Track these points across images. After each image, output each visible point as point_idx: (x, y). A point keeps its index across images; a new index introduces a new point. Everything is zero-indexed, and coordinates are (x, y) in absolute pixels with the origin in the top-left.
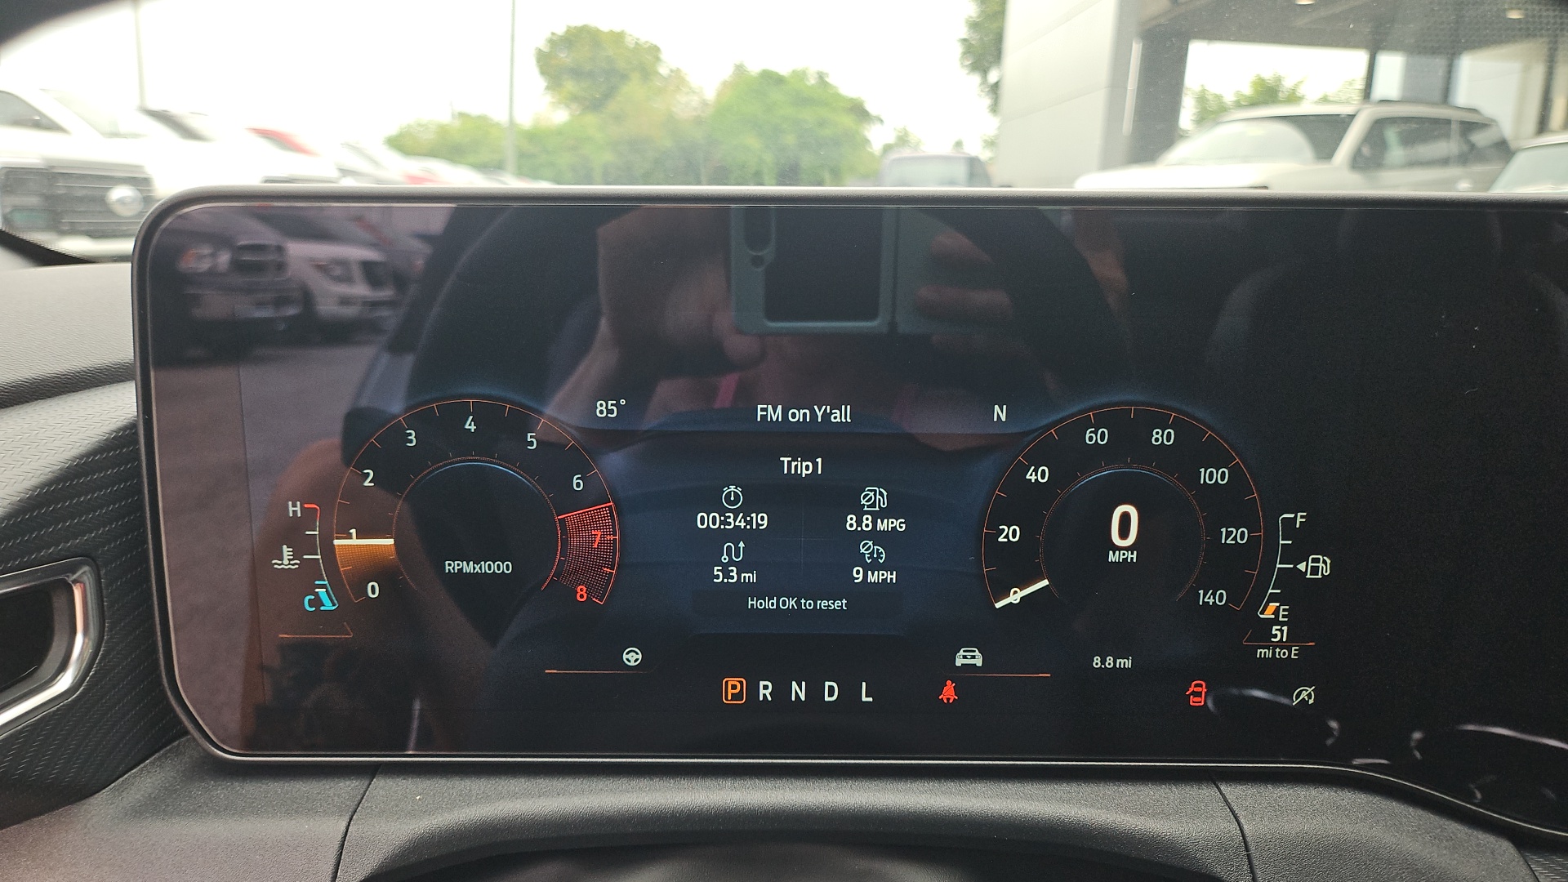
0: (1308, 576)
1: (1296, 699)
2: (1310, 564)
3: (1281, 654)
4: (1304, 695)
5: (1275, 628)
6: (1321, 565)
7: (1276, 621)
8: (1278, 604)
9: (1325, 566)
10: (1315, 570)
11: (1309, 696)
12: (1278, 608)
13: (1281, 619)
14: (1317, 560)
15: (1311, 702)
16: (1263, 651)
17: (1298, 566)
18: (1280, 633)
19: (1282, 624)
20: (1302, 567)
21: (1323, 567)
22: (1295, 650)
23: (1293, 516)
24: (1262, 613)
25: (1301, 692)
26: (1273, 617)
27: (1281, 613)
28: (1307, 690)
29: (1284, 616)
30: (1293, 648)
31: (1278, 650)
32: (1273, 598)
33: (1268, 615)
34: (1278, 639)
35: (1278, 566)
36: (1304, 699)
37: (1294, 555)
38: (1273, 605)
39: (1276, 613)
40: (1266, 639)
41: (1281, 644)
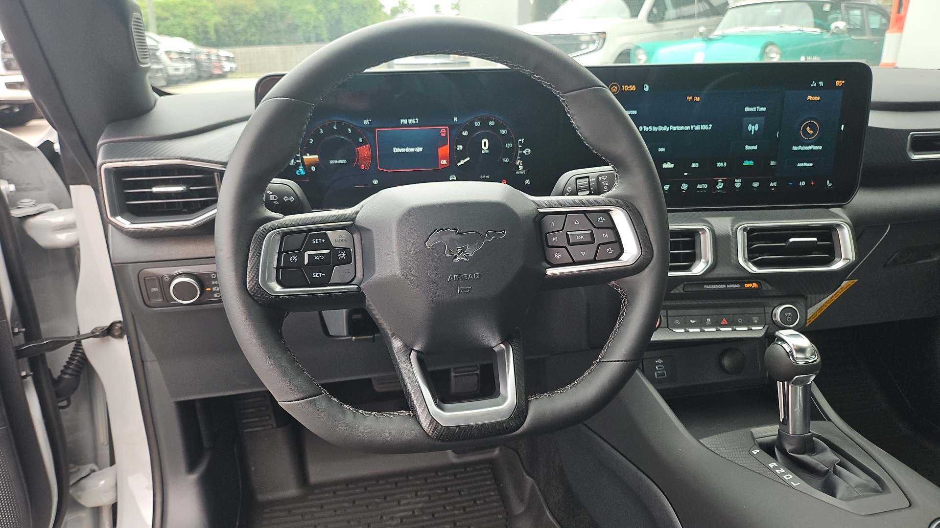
0: (526, 154)
3: (522, 172)
5: (520, 166)
14: (527, 150)
16: (517, 172)
18: (521, 168)
20: (524, 152)
21: (528, 152)
23: (521, 140)
30: (524, 171)
32: (519, 159)
33: (518, 164)
35: (519, 152)
37: (522, 149)
38: (519, 161)
39: (520, 163)
40: (518, 169)
41: (521, 170)
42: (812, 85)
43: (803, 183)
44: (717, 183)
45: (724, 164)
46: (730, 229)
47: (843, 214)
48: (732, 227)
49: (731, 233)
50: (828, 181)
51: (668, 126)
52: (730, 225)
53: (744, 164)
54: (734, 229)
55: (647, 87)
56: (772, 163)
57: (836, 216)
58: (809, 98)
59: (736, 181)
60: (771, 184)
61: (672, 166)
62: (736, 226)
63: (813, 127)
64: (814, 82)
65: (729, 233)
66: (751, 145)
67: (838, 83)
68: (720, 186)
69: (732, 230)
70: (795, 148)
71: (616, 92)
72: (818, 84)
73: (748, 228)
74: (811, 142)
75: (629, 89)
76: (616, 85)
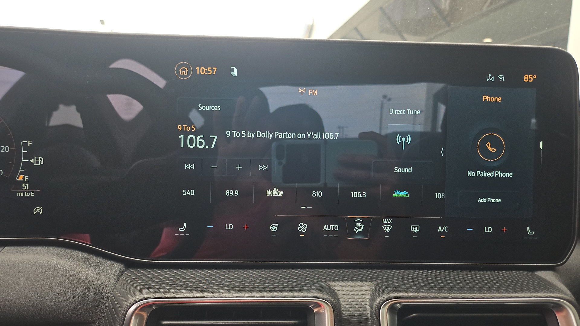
0: (35, 164)
1: (35, 212)
2: (35, 160)
3: (27, 194)
4: (38, 210)
5: (23, 184)
6: (40, 160)
7: (24, 182)
8: (24, 175)
9: (41, 161)
10: (37, 162)
11: (40, 210)
12: (24, 177)
13: (26, 181)
14: (38, 159)
15: (41, 213)
16: (20, 193)
17: (30, 161)
18: (26, 186)
19: (26, 183)
20: (32, 161)
21: (40, 161)
22: (33, 193)
23: (27, 142)
24: (18, 179)
25: (37, 209)
26: (22, 180)
27: (26, 179)
28: (39, 209)
29: (27, 180)
30: (32, 192)
31: (25, 193)
32: (22, 173)
33: (20, 179)
34: (25, 189)
35: (22, 161)
36: (38, 212)
37: (29, 156)
38: (22, 176)
39: (23, 178)
40: (20, 189)
41: (26, 191)
42: (488, 80)
43: (489, 230)
44: (353, 223)
45: (362, 195)
46: (367, 305)
47: (559, 283)
48: (372, 300)
49: (369, 312)
50: (528, 228)
51: (272, 131)
52: (368, 297)
53: (394, 195)
54: (374, 306)
55: (236, 70)
56: (439, 196)
57: (547, 286)
58: (486, 98)
59: (384, 221)
60: (440, 229)
61: (281, 193)
62: (378, 300)
63: (496, 143)
64: (490, 75)
65: (366, 311)
66: (403, 167)
67: (527, 78)
68: (359, 228)
69: (371, 306)
70: (470, 174)
71: (186, 76)
72: (497, 79)
73: (399, 306)
74: (495, 165)
75: (207, 71)
76: (186, 66)
